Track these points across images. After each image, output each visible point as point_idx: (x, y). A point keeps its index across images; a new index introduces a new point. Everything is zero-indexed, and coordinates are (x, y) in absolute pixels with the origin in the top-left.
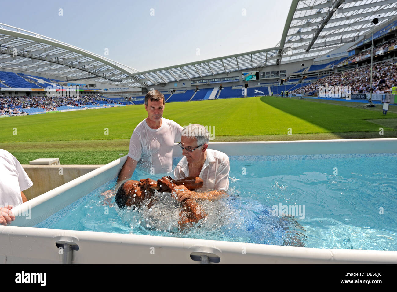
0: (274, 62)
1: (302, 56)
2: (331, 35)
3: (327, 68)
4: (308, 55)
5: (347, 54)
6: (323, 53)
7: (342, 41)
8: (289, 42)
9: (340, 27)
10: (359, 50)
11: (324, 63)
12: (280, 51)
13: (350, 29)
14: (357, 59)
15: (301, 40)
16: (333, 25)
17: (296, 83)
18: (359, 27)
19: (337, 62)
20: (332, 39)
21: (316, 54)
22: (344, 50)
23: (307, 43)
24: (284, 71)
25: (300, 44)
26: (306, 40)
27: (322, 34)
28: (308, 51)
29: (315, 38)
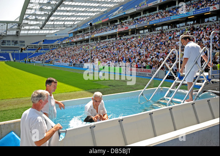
0: (14, 33)
1: (37, 32)
2: (57, 20)
3: (56, 43)
4: (42, 32)
5: (68, 35)
6: (53, 32)
7: (64, 25)
8: (27, 19)
9: (63, 16)
10: (75, 33)
11: (53, 39)
12: (20, 25)
13: (69, 19)
14: (75, 40)
15: (36, 20)
16: (59, 14)
17: (34, 52)
18: (74, 19)
19: (62, 40)
20: (58, 23)
21: (48, 32)
22: (66, 33)
23: (41, 23)
24: (24, 42)
25: (35, 23)
26: (40, 20)
27: (52, 18)
28: (41, 28)
29: (47, 20)
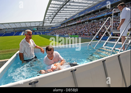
0: (42, 25)
1: (49, 25)
2: (56, 20)
3: (55, 28)
5: (59, 25)
6: (54, 24)
7: (58, 22)
8: (46, 20)
9: (58, 19)
10: (62, 25)
11: (55, 27)
12: (44, 22)
13: (60, 19)
14: (62, 27)
15: (49, 20)
16: (56, 18)
17: (48, 31)
18: (61, 19)
19: (57, 27)
20: (56, 21)
21: (53, 24)
22: (59, 24)
23: (50, 21)
24: (45, 28)
26: (50, 20)
27: (54, 20)
28: (50, 23)
29: (52, 20)
